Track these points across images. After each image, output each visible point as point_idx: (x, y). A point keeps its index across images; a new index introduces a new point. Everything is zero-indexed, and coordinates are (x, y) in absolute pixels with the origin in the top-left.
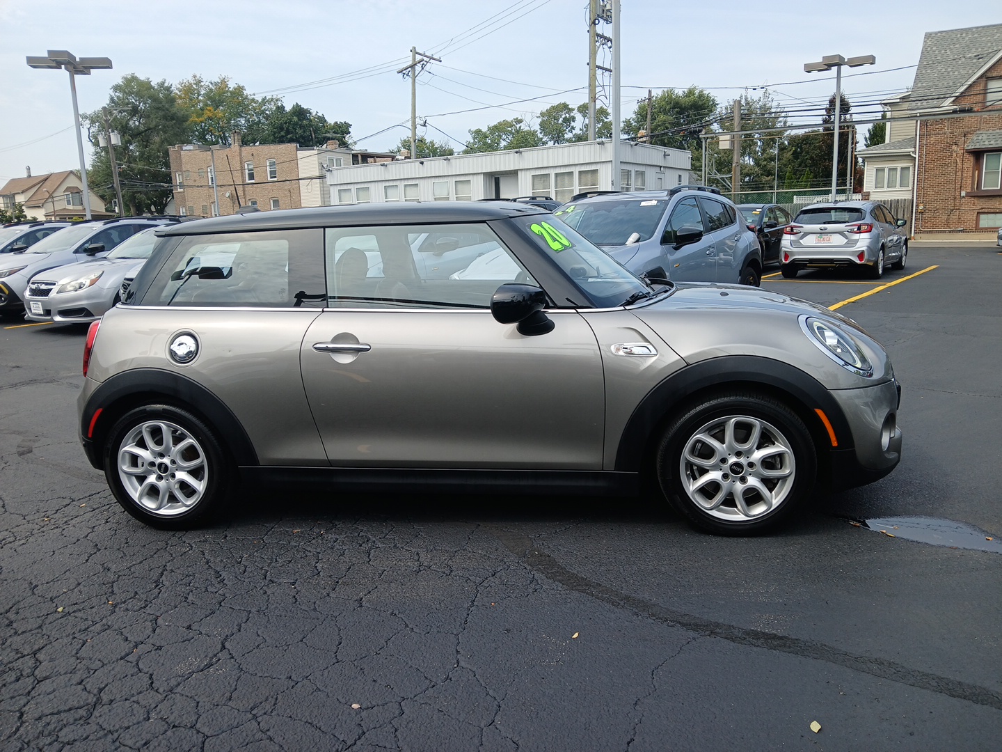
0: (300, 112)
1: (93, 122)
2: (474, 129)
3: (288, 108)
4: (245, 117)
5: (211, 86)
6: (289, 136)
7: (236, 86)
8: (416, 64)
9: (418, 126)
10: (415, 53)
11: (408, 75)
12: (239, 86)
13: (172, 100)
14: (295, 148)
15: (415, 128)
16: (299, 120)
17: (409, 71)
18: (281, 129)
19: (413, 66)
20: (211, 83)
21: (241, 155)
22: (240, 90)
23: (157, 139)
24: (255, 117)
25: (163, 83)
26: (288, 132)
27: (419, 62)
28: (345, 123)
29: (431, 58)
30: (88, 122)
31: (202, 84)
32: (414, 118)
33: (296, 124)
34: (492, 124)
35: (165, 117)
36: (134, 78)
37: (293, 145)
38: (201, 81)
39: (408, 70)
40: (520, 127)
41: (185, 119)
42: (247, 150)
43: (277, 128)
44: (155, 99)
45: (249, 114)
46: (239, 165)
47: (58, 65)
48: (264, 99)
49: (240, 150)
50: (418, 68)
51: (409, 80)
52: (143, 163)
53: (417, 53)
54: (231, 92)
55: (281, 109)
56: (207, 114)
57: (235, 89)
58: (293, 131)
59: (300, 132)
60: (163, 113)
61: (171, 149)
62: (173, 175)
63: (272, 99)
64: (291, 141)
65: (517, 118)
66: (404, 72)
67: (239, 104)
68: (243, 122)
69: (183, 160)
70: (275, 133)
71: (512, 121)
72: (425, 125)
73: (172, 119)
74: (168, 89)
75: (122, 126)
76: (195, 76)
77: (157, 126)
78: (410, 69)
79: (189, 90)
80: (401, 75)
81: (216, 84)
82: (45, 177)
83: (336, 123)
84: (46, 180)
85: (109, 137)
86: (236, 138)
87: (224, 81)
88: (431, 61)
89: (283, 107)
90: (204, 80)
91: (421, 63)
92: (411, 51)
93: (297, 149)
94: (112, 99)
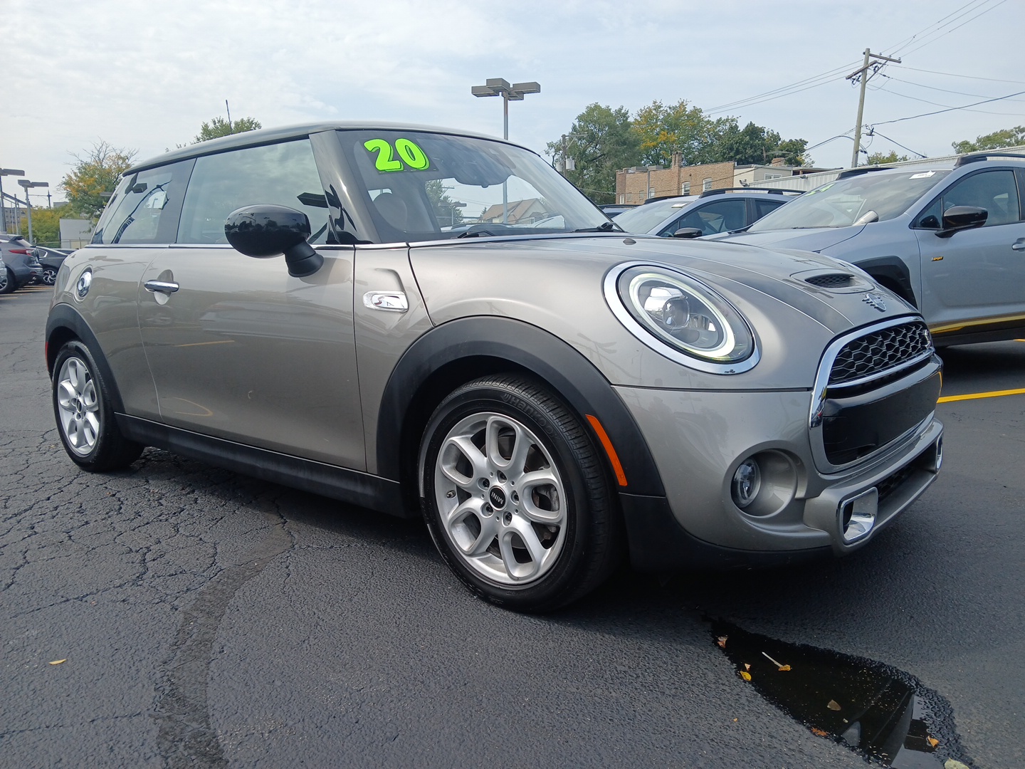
0: (753, 131)
1: (556, 151)
2: (959, 141)
3: (742, 128)
4: (699, 140)
5: (669, 111)
6: (738, 157)
7: (693, 109)
8: (867, 68)
9: (863, 136)
10: (868, 53)
11: (858, 80)
13: (626, 125)
14: (732, 167)
15: (858, 136)
16: (751, 139)
17: (859, 76)
18: (731, 149)
19: (864, 70)
20: (670, 108)
21: (679, 176)
22: (697, 112)
23: (608, 164)
24: (708, 140)
25: (620, 110)
26: (738, 152)
27: (872, 65)
28: (800, 140)
29: (888, 59)
30: (553, 150)
31: (662, 109)
32: (859, 126)
33: (747, 143)
34: (984, 135)
35: (617, 143)
36: (597, 107)
37: (731, 163)
38: (660, 107)
39: (858, 75)
40: (1022, 138)
41: (636, 143)
42: (687, 170)
43: (727, 148)
44: (611, 126)
45: (703, 136)
46: (676, 186)
47: (495, 93)
48: (719, 121)
49: (679, 171)
50: (870, 72)
51: (858, 85)
52: (594, 187)
53: (871, 55)
54: (687, 115)
55: (734, 129)
56: (662, 138)
57: (692, 111)
58: (744, 151)
59: (749, 152)
60: (616, 139)
61: (619, 172)
63: (727, 120)
64: (730, 159)
65: (1019, 127)
66: (854, 77)
67: (694, 127)
68: (696, 144)
69: (627, 183)
70: (724, 154)
71: (1012, 131)
72: (871, 135)
73: (624, 143)
74: (625, 116)
75: (580, 153)
76: (655, 102)
77: (609, 151)
78: (860, 74)
79: (648, 116)
80: (850, 81)
81: (674, 108)
82: (515, 204)
83: (791, 140)
84: (519, 204)
85: (565, 162)
86: (677, 159)
87: (682, 105)
88: (889, 62)
89: (736, 127)
90: (664, 105)
91: (874, 65)
92: (864, 53)
93: (734, 168)
94: (574, 128)
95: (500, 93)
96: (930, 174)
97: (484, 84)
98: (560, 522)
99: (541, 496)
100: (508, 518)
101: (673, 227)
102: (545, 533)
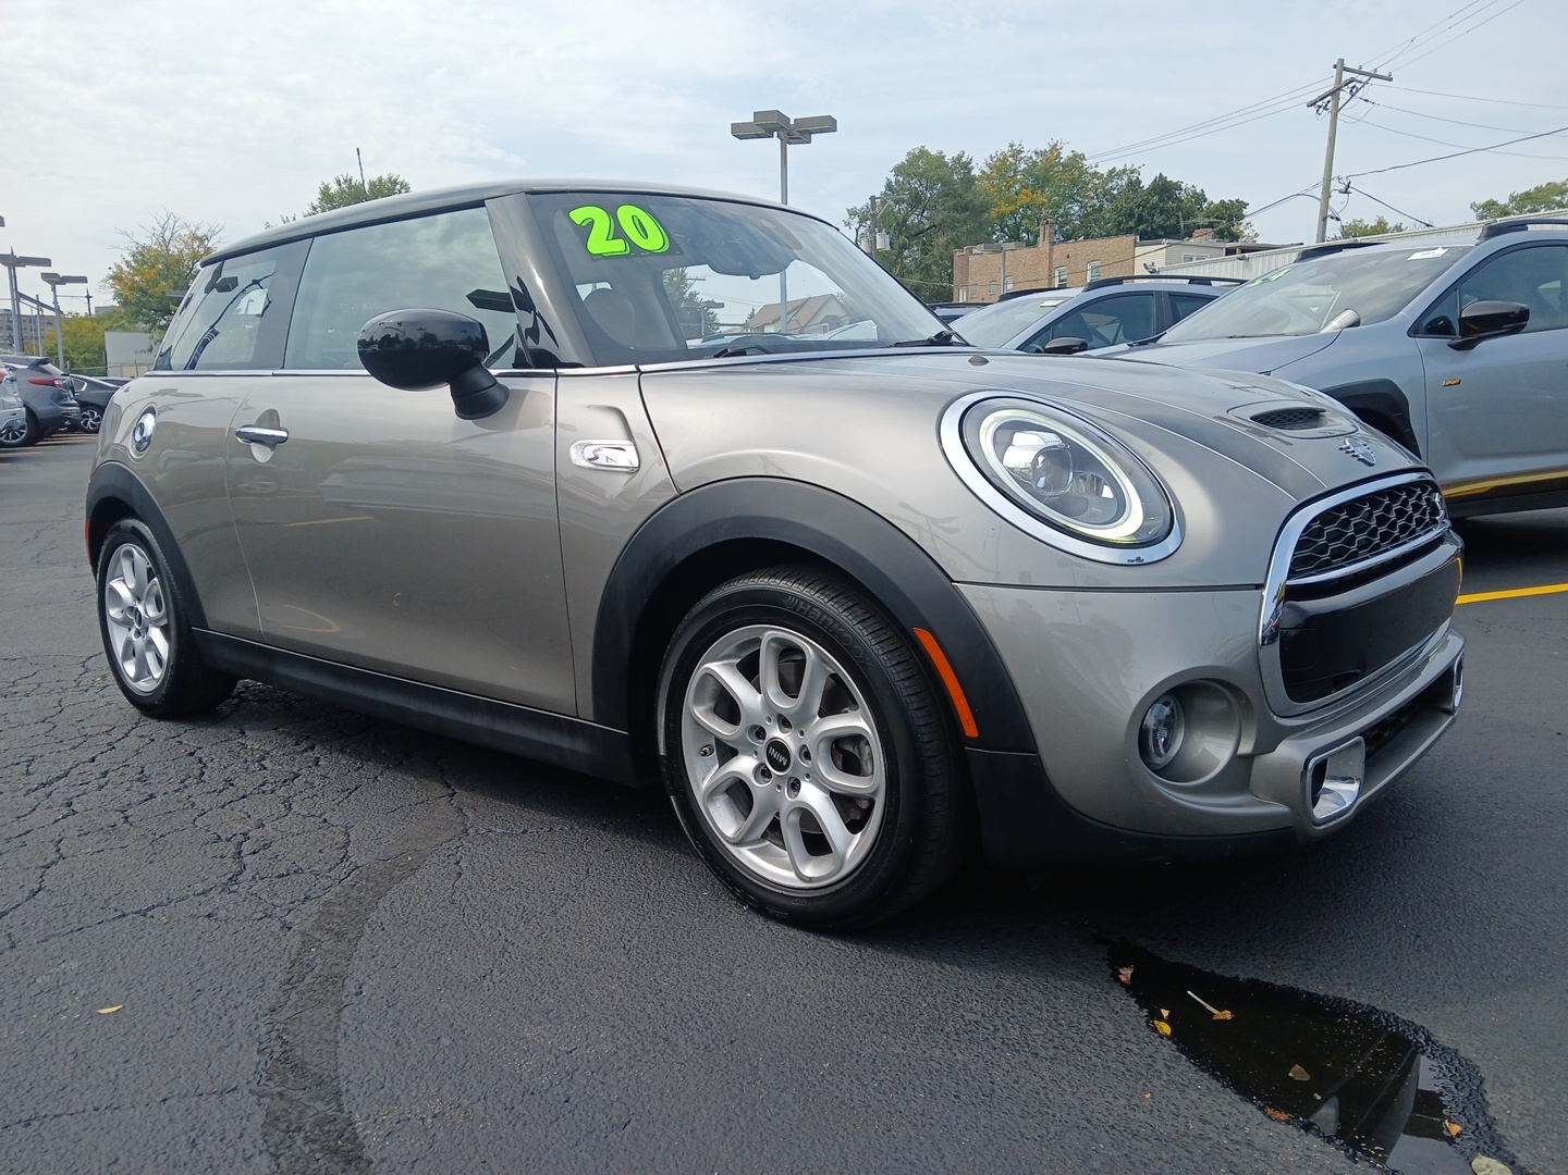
0: (1164, 188)
1: (862, 221)
2: (1481, 201)
3: (1146, 183)
4: (1081, 203)
5: (1034, 158)
6: (1140, 228)
7: (1072, 154)
8: (1339, 89)
10: (1341, 67)
11: (1325, 108)
12: (1076, 156)
13: (969, 181)
14: (1132, 243)
15: (1327, 195)
16: (1161, 200)
17: (1328, 102)
18: (1131, 216)
19: (1334, 93)
20: (1036, 153)
21: (1051, 258)
22: (1077, 159)
23: (942, 240)
24: (1095, 201)
25: (960, 157)
26: (1140, 220)
27: (1347, 84)
28: (1237, 201)
29: (1372, 76)
30: (857, 219)
31: (1022, 155)
32: (1328, 179)
33: (1155, 207)
34: (1521, 190)
35: (955, 208)
36: (923, 153)
37: (1131, 238)
38: (1020, 152)
39: (1326, 100)
41: (984, 208)
42: (1063, 249)
43: (1125, 215)
44: (946, 182)
45: (1087, 197)
46: (1046, 273)
47: (767, 133)
48: (1111, 172)
49: (1051, 250)
50: (1344, 95)
51: (1326, 116)
52: (920, 276)
53: (1346, 69)
54: (1062, 165)
55: (1134, 185)
56: (1023, 200)
57: (1069, 158)
58: (1150, 218)
59: (1159, 219)
60: (955, 201)
61: (957, 253)
62: (955, 291)
63: (1124, 171)
64: (1129, 231)
66: (1319, 103)
67: (1074, 183)
68: (1077, 208)
69: (971, 269)
70: (1120, 223)
72: (1346, 192)
73: (965, 209)
74: (967, 166)
75: (898, 224)
76: (1011, 146)
77: (943, 221)
78: (1329, 98)
79: (1002, 167)
80: (1313, 109)
81: (1043, 153)
82: (799, 303)
83: (1222, 202)
84: (802, 306)
85: (875, 238)
86: (1047, 231)
87: (1055, 148)
88: (1373, 80)
89: (1138, 181)
90: (1026, 150)
91: (1351, 85)
92: (1335, 67)
93: (1136, 245)
94: (889, 186)
95: (775, 133)
96: (1440, 252)
97: (751, 119)
98: (875, 793)
99: (845, 752)
100: (795, 786)
101: (1043, 337)
102: (852, 810)
